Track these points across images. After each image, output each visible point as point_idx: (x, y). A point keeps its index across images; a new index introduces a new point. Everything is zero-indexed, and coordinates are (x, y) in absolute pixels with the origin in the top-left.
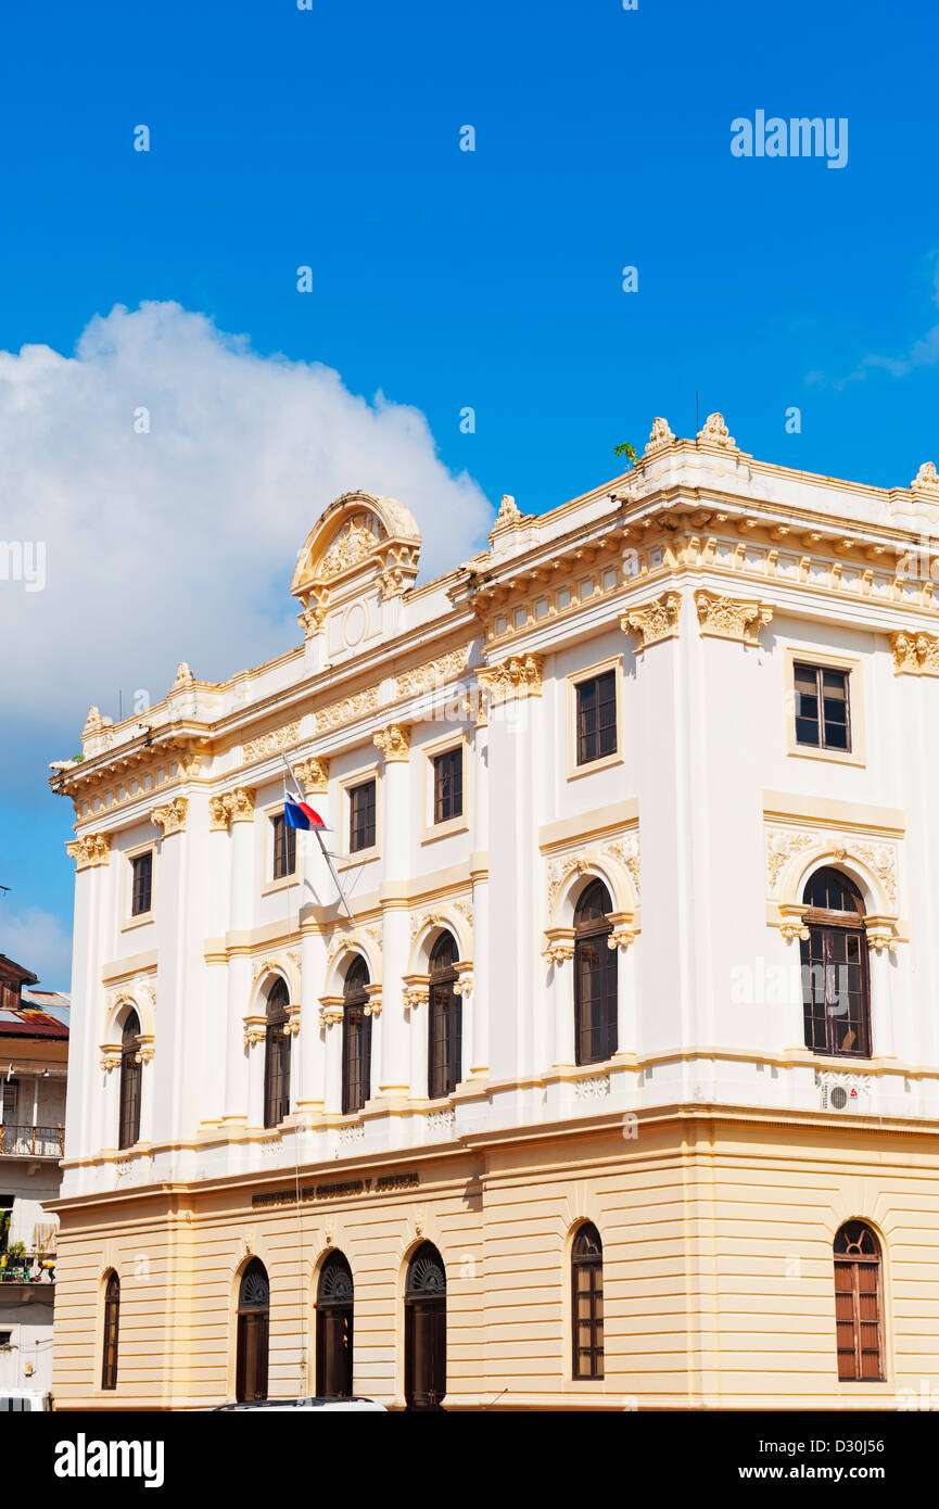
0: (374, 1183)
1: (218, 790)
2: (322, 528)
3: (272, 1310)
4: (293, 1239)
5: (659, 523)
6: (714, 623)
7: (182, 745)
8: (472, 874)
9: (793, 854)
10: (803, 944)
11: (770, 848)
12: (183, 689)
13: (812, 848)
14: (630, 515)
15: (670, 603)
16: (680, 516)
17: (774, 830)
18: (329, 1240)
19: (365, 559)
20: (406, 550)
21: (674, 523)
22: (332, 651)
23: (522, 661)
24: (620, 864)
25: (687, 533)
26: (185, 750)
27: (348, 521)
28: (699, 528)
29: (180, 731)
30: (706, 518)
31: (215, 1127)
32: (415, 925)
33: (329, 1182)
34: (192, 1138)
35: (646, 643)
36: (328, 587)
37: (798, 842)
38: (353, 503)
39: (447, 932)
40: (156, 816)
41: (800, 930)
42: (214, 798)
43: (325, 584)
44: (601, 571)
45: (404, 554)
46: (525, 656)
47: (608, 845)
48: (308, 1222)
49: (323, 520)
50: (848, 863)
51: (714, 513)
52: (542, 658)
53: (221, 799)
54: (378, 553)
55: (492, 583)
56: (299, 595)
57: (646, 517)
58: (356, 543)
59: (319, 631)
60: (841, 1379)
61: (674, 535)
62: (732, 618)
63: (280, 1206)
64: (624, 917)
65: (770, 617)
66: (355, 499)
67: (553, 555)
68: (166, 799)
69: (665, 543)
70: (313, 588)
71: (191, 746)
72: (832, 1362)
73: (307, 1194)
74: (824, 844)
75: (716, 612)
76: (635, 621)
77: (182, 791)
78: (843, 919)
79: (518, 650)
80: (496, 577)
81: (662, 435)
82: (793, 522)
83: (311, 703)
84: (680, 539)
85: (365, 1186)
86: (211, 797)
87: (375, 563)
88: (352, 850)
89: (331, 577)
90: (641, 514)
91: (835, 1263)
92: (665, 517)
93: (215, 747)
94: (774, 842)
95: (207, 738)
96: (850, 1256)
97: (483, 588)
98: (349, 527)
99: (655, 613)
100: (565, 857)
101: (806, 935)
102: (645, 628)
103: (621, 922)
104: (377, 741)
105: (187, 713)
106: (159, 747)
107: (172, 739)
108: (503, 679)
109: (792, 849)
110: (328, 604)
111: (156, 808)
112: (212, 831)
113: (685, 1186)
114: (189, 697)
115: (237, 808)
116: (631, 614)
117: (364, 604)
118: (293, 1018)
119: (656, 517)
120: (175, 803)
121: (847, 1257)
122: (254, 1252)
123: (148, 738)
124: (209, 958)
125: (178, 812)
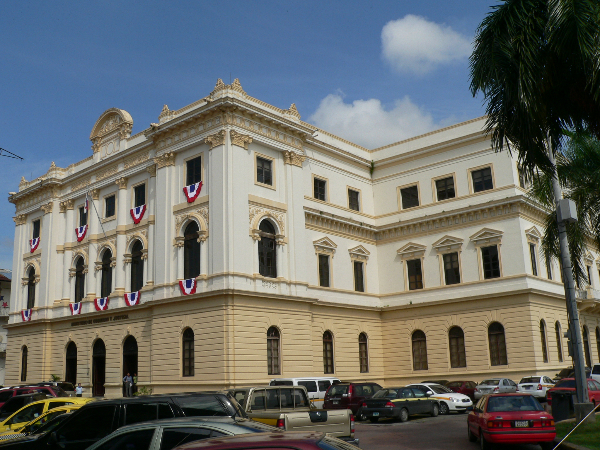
0: (113, 318)
1: (62, 200)
2: (100, 120)
3: (78, 357)
4: (84, 336)
5: (220, 109)
6: (235, 141)
7: (51, 186)
8: (148, 222)
9: (256, 214)
10: (259, 242)
11: (250, 212)
12: (52, 170)
13: (261, 213)
14: (210, 106)
15: (223, 133)
16: (226, 107)
17: (251, 207)
18: (97, 335)
19: (114, 128)
20: (128, 125)
21: (224, 109)
22: (102, 157)
23: (169, 155)
24: (202, 216)
25: (228, 113)
26: (52, 188)
27: (109, 117)
28: (232, 112)
29: (51, 182)
30: (235, 108)
31: (59, 302)
32: (128, 239)
33: (98, 318)
34: (51, 305)
35: (213, 147)
36: (101, 138)
37: (258, 211)
38: (112, 111)
39: (139, 241)
40: (43, 208)
41: (258, 237)
42: (61, 203)
43: (100, 136)
44: (198, 125)
45: (128, 126)
46: (170, 153)
47: (197, 210)
48: (89, 331)
49: (101, 117)
50: (272, 219)
51: (237, 107)
52: (176, 154)
53: (63, 203)
54: (119, 126)
55: (161, 130)
56: (91, 140)
57: (216, 107)
58: (111, 124)
59: (98, 151)
60: (269, 374)
61: (224, 114)
62: (241, 141)
63: (81, 326)
64: (203, 232)
65: (251, 142)
66: (112, 110)
67: (182, 120)
68: (46, 203)
69: (221, 116)
70: (96, 138)
71: (55, 187)
72: (266, 369)
73: (90, 322)
74: (265, 212)
75: (236, 138)
76: (209, 139)
77: (51, 200)
78: (269, 236)
79: (168, 151)
80: (162, 128)
81: (220, 84)
82: (259, 113)
83: (94, 173)
84: (226, 114)
85: (110, 319)
86: (60, 202)
87: (118, 129)
88: (106, 217)
89: (102, 134)
90: (214, 106)
91: (268, 339)
92: (222, 107)
93: (61, 187)
94: (251, 210)
95: (60, 184)
96: (271, 337)
97: (157, 132)
98: (109, 119)
99: (217, 137)
100: (182, 215)
101: (260, 239)
102: (213, 142)
103: (202, 234)
104: (117, 183)
105: (54, 176)
106: (44, 187)
107: (49, 184)
108: (162, 160)
109: (256, 213)
110: (101, 143)
111: (42, 205)
112: (60, 213)
113: (224, 316)
114: (54, 172)
115: (68, 205)
116: (208, 138)
117: (113, 142)
118: (85, 269)
119: (219, 107)
120: (49, 204)
121: (270, 338)
122: (72, 340)
123: (40, 184)
124: (58, 251)
125: (49, 207)
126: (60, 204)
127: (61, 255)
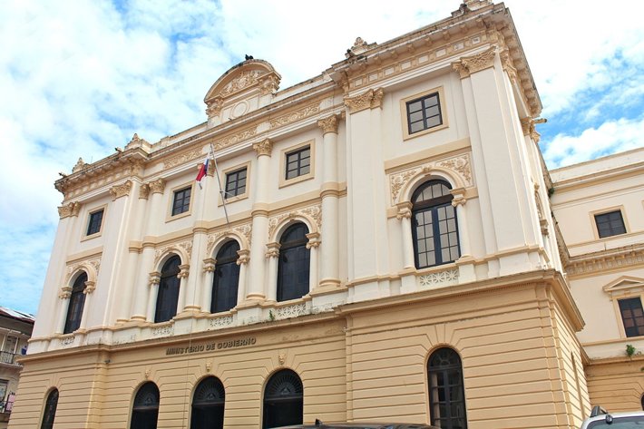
1: (146, 181)
3: (160, 407)
8: (322, 193)
12: (135, 142)
14: (467, 18)
18: (208, 370)
19: (249, 85)
23: (375, 93)
24: (452, 170)
27: (241, 73)
31: (125, 322)
34: (112, 325)
35: (471, 72)
36: (223, 99)
38: (247, 65)
40: (114, 190)
42: (143, 185)
44: (435, 50)
46: (379, 89)
47: (440, 163)
53: (147, 185)
54: (260, 79)
59: (217, 114)
61: (488, 30)
64: (463, 191)
68: (120, 183)
69: (485, 33)
70: (217, 98)
76: (465, 63)
77: (130, 180)
83: (211, 140)
86: (140, 184)
87: (256, 85)
88: (227, 198)
89: (226, 95)
90: (476, 17)
93: (146, 165)
95: (146, 159)
98: (240, 76)
99: (478, 59)
100: (406, 172)
104: (255, 147)
108: (360, 102)
110: (223, 105)
111: (113, 187)
112: (140, 198)
117: (246, 102)
118: (183, 271)
122: (150, 378)
123: (117, 157)
124: (131, 249)
125: (128, 187)
126: (142, 187)
127: (133, 255)
